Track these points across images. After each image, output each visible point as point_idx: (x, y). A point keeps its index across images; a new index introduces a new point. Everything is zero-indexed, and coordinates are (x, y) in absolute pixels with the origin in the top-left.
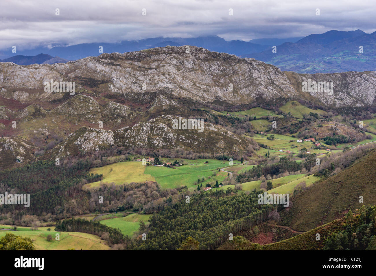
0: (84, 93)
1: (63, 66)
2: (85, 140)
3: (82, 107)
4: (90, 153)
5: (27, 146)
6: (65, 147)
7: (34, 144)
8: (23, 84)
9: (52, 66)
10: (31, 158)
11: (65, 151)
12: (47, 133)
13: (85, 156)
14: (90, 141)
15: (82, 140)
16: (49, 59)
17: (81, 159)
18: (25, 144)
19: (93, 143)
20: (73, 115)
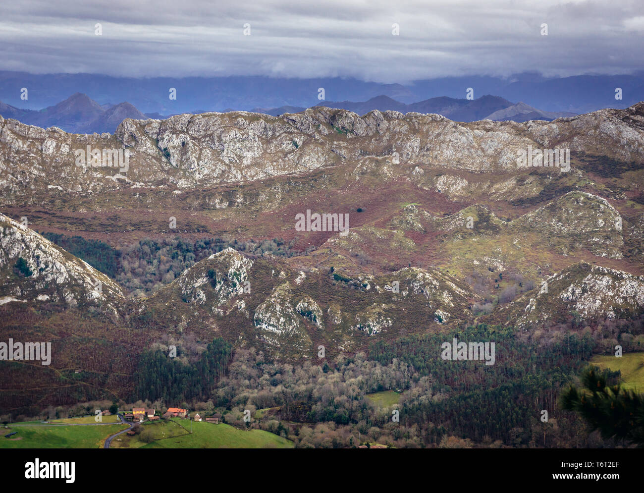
0: (587, 188)
1: (546, 127)
2: (584, 291)
3: (580, 218)
4: (593, 321)
5: (458, 290)
6: (539, 303)
7: (471, 288)
8: (459, 161)
9: (522, 125)
10: (464, 317)
11: (539, 309)
12: (501, 268)
13: (581, 326)
14: (594, 294)
15: (578, 291)
16: (504, 107)
17: (572, 333)
18: (454, 286)
19: (603, 300)
20: (560, 235)
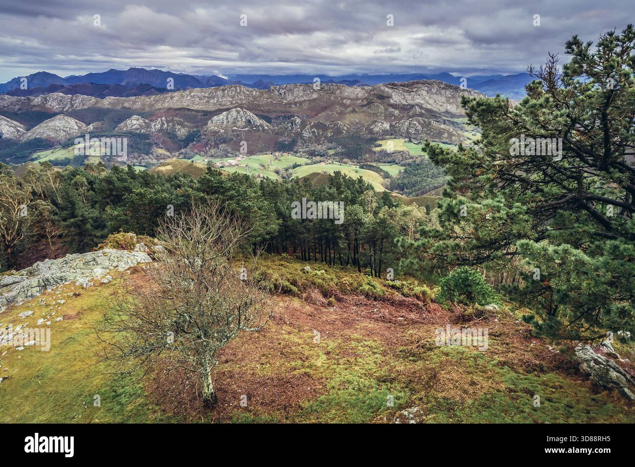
0: (377, 102)
1: (368, 88)
3: (375, 109)
5: (348, 126)
6: (366, 129)
7: (351, 126)
8: (349, 96)
9: (363, 87)
10: (349, 132)
12: (358, 121)
13: (374, 134)
15: (374, 126)
17: (372, 136)
19: (379, 128)
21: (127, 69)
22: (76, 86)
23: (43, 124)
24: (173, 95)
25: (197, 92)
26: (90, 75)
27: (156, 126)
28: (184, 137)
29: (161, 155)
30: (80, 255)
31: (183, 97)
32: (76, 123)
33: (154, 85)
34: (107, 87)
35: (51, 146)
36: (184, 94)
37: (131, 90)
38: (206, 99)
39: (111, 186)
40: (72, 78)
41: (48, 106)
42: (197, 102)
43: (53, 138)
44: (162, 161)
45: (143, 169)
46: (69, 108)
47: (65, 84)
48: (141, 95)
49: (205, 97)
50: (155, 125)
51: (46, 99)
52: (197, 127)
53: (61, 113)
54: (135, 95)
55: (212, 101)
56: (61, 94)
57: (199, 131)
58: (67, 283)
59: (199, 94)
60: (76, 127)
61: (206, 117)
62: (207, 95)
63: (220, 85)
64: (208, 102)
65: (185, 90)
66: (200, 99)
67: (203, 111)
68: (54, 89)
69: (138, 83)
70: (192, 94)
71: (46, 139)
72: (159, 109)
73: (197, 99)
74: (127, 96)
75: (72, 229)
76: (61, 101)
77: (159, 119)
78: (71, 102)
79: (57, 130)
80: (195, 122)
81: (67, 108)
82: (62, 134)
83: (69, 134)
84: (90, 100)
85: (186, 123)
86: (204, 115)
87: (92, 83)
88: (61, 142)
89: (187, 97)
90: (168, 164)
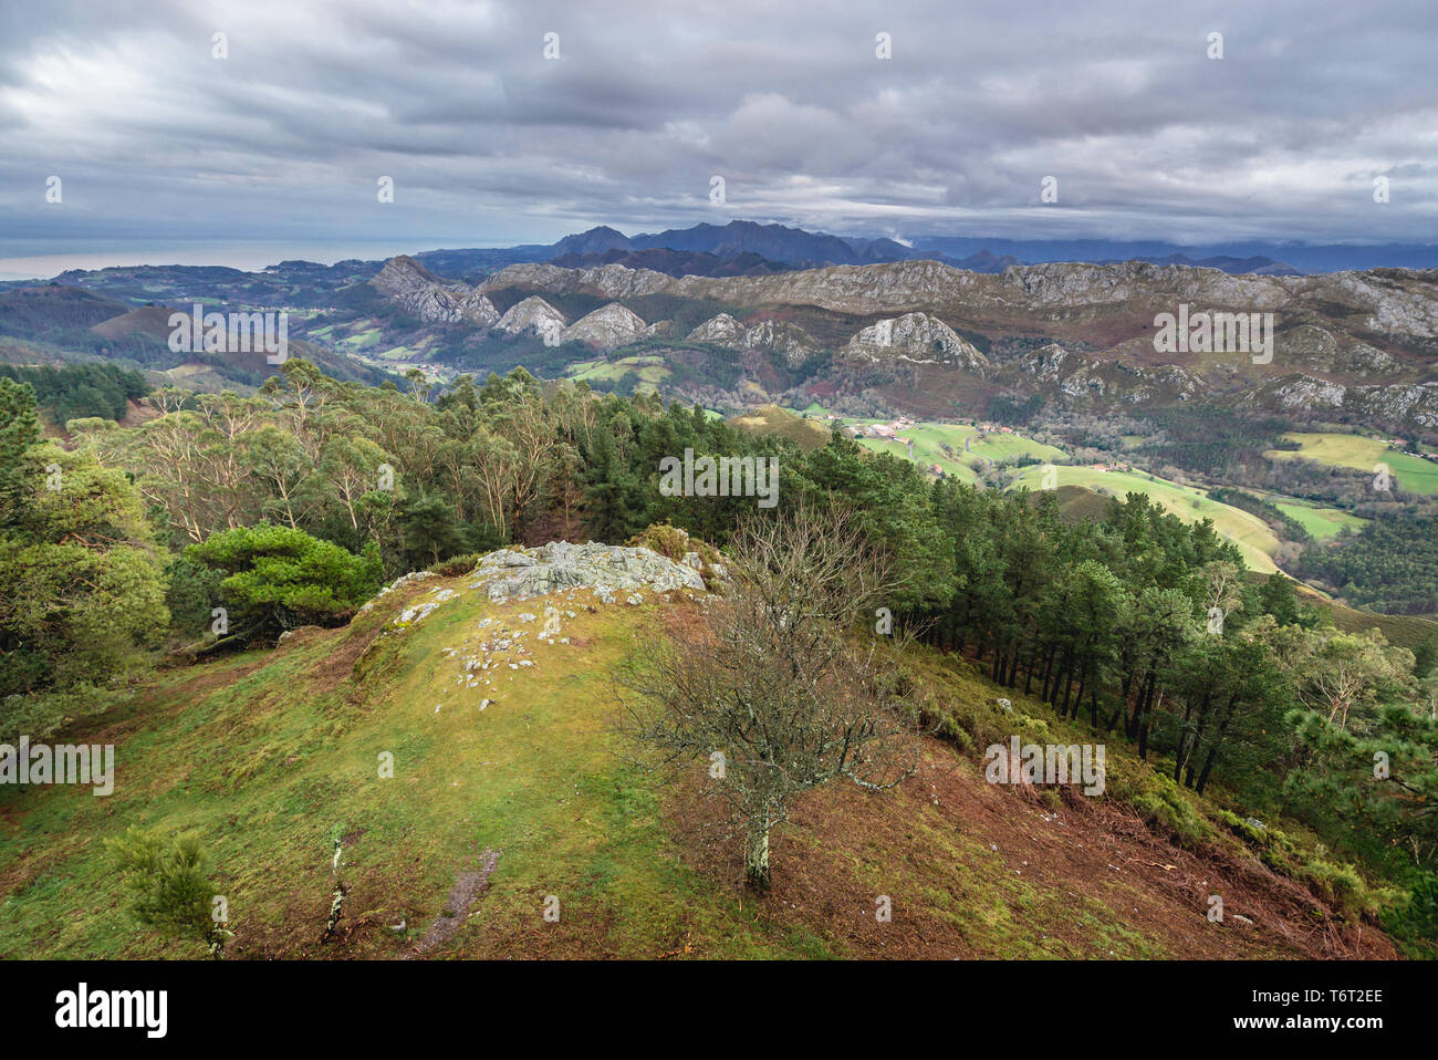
0: (1317, 324)
1: (1297, 281)
2: (1293, 391)
3: (1304, 344)
4: (1293, 411)
5: (1200, 382)
6: (1257, 395)
7: (1210, 381)
8: (1224, 300)
9: (1278, 278)
10: (1200, 399)
11: (1255, 399)
12: (1235, 371)
13: (1283, 412)
14: (1300, 393)
15: (1288, 390)
16: (1269, 265)
17: (1275, 416)
18: (1198, 379)
19: (1305, 398)
20: (1286, 354)
21: (727, 221)
22: (643, 254)
23: (589, 318)
24: (797, 276)
25: (842, 273)
26: (669, 234)
27: (755, 338)
28: (798, 365)
29: (752, 394)
30: (606, 548)
31: (813, 281)
32: (634, 320)
33: (766, 257)
34: (688, 257)
35: (593, 356)
36: (817, 276)
37: (726, 264)
38: (858, 289)
39: (665, 440)
40: (643, 238)
41: (600, 287)
42: (838, 295)
43: (598, 342)
44: (751, 406)
45: (717, 416)
46: (628, 292)
47: (630, 250)
48: (739, 274)
49: (855, 284)
50: (752, 335)
51: (599, 274)
52: (828, 346)
53: (616, 300)
54: (730, 274)
55: (869, 293)
56: (621, 267)
57: (829, 356)
58: (582, 587)
59: (846, 278)
60: (632, 328)
61: (848, 327)
62: (860, 280)
63: (893, 260)
64: (860, 295)
65: (820, 267)
66: (846, 288)
67: (846, 315)
68: (612, 257)
69: (740, 251)
70: (832, 277)
71: (589, 344)
72: (767, 305)
73: (840, 288)
74: (718, 276)
75: (599, 501)
76: (619, 278)
77: (762, 324)
78: (632, 281)
79: (605, 330)
80: (827, 336)
81: (624, 293)
82: (612, 336)
83: (620, 338)
84: (660, 280)
85: (809, 337)
86: (847, 323)
87: (669, 249)
88: (609, 351)
89: (821, 282)
90: (760, 415)
